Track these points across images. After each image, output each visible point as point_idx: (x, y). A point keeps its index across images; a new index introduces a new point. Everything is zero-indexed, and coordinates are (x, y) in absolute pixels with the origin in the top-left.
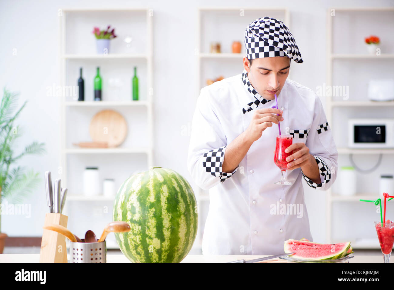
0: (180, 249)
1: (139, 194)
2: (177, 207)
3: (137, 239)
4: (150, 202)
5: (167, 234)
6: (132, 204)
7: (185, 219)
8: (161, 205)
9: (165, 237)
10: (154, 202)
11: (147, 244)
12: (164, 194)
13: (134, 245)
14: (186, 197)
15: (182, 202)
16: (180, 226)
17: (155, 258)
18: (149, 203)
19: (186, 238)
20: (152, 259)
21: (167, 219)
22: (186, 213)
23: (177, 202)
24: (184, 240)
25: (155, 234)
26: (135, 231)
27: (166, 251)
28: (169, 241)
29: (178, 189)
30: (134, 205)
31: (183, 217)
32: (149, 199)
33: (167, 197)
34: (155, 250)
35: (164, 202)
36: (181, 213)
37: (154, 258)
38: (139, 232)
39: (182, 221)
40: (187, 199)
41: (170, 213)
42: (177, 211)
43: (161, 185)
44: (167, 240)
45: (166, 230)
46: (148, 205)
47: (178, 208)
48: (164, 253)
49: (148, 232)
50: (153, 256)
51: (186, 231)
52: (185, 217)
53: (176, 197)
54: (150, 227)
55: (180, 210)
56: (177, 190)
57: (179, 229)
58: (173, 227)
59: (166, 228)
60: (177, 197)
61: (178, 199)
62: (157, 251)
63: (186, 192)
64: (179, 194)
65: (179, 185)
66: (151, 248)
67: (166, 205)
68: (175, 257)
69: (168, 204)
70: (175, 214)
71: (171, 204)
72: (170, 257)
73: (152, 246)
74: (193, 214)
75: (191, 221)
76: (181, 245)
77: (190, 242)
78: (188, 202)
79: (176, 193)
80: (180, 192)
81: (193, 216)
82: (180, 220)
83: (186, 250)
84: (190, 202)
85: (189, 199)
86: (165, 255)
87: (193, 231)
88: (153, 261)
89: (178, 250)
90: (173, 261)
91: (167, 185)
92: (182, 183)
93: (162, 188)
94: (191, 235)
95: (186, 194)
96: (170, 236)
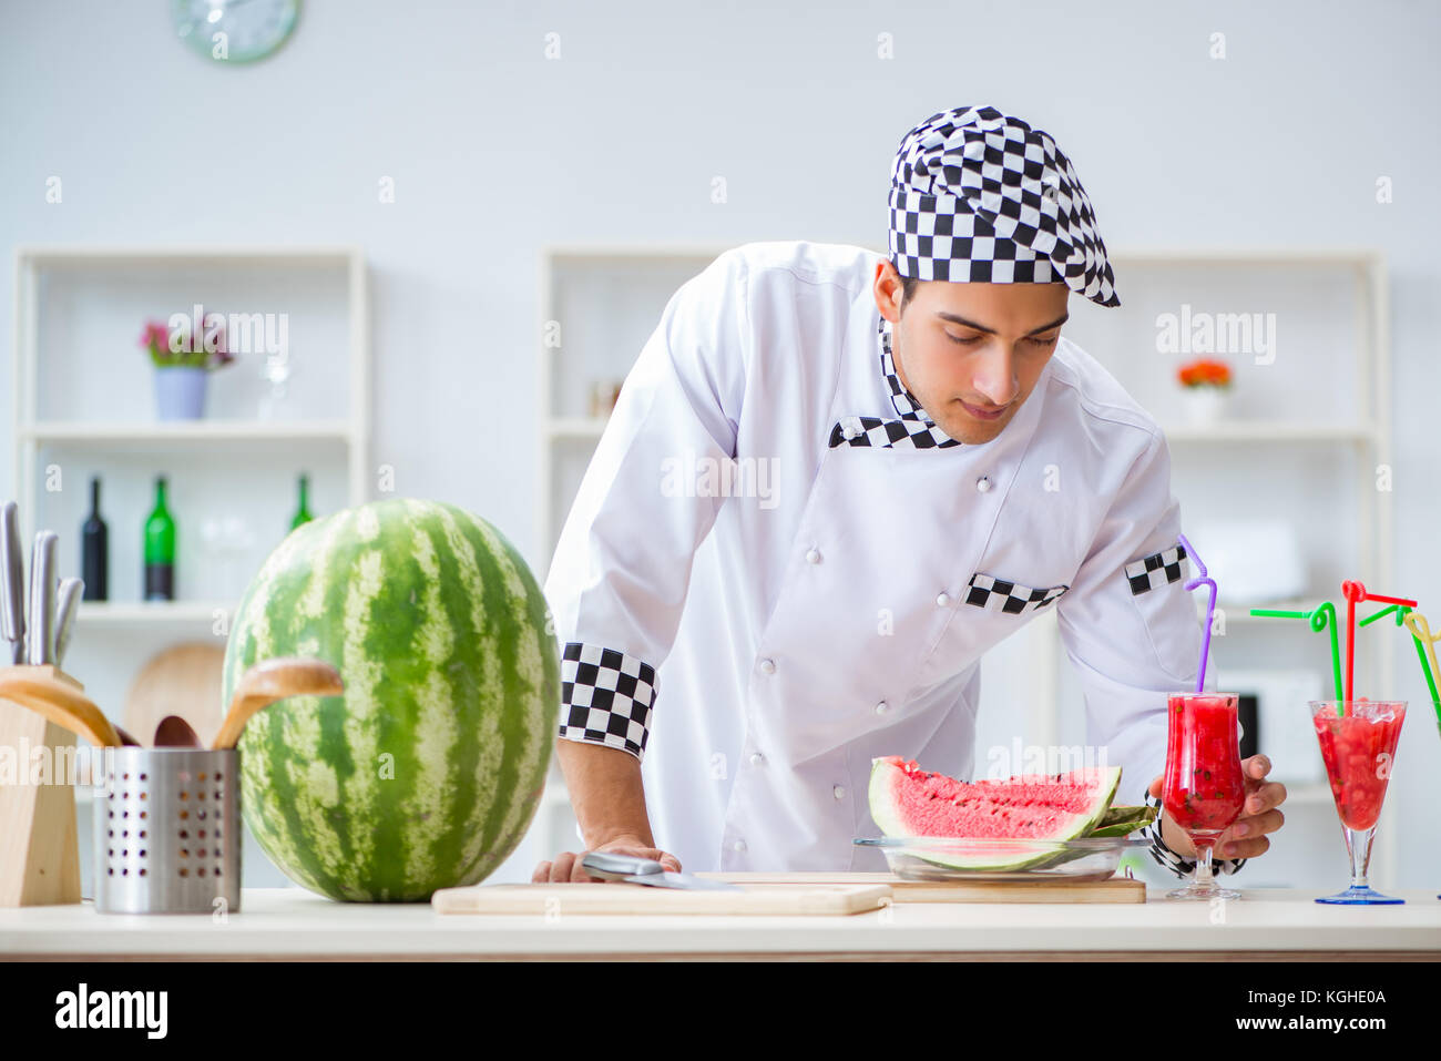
0: (428, 813)
1: (276, 588)
2: (413, 638)
3: (258, 768)
4: (305, 616)
5: (361, 743)
6: (249, 629)
7: (449, 690)
8: (342, 626)
9: (355, 756)
10: (320, 617)
11: (289, 784)
12: (363, 585)
13: (253, 793)
14: (469, 605)
15: (440, 620)
16: (420, 714)
17: (329, 847)
19: (457, 768)
20: (316, 850)
22: (453, 668)
23: (418, 618)
24: (444, 778)
25: (315, 743)
26: (253, 733)
27: (364, 818)
28: (372, 774)
29: (431, 570)
30: (256, 632)
31: (435, 681)
32: (303, 606)
33: (372, 598)
34: (320, 810)
35: (359, 615)
36: (430, 663)
37: (324, 849)
38: (263, 739)
39: (433, 695)
40: (468, 614)
41: (376, 661)
42: (409, 653)
43: (360, 550)
44: (364, 768)
45: (359, 727)
46: (298, 630)
47: (417, 642)
48: (360, 827)
49: (291, 735)
50: (319, 837)
51: (455, 740)
52: (448, 680)
53: (413, 598)
54: (298, 714)
55: (423, 652)
56: (423, 574)
57: (418, 728)
58: (387, 717)
59: (359, 721)
60: (419, 600)
61: (421, 607)
62: (326, 814)
63: (472, 584)
64: (432, 588)
65: (444, 558)
66: (307, 801)
67: (364, 629)
68: (413, 848)
69: (374, 625)
70: (400, 664)
71: (384, 624)
72: (389, 843)
73: (307, 796)
74: (497, 677)
75: (483, 703)
76: (430, 796)
77: (484, 789)
78: (472, 625)
79: (420, 583)
80: (436, 584)
81: (500, 686)
82: (420, 691)
83: (466, 824)
84: (484, 625)
85: (485, 616)
86: (362, 835)
87: (501, 747)
88: (324, 859)
89: (419, 818)
90: (409, 863)
91: (387, 550)
92: (466, 550)
93: (363, 561)
94: (485, 759)
95: (469, 592)
96: (374, 753)
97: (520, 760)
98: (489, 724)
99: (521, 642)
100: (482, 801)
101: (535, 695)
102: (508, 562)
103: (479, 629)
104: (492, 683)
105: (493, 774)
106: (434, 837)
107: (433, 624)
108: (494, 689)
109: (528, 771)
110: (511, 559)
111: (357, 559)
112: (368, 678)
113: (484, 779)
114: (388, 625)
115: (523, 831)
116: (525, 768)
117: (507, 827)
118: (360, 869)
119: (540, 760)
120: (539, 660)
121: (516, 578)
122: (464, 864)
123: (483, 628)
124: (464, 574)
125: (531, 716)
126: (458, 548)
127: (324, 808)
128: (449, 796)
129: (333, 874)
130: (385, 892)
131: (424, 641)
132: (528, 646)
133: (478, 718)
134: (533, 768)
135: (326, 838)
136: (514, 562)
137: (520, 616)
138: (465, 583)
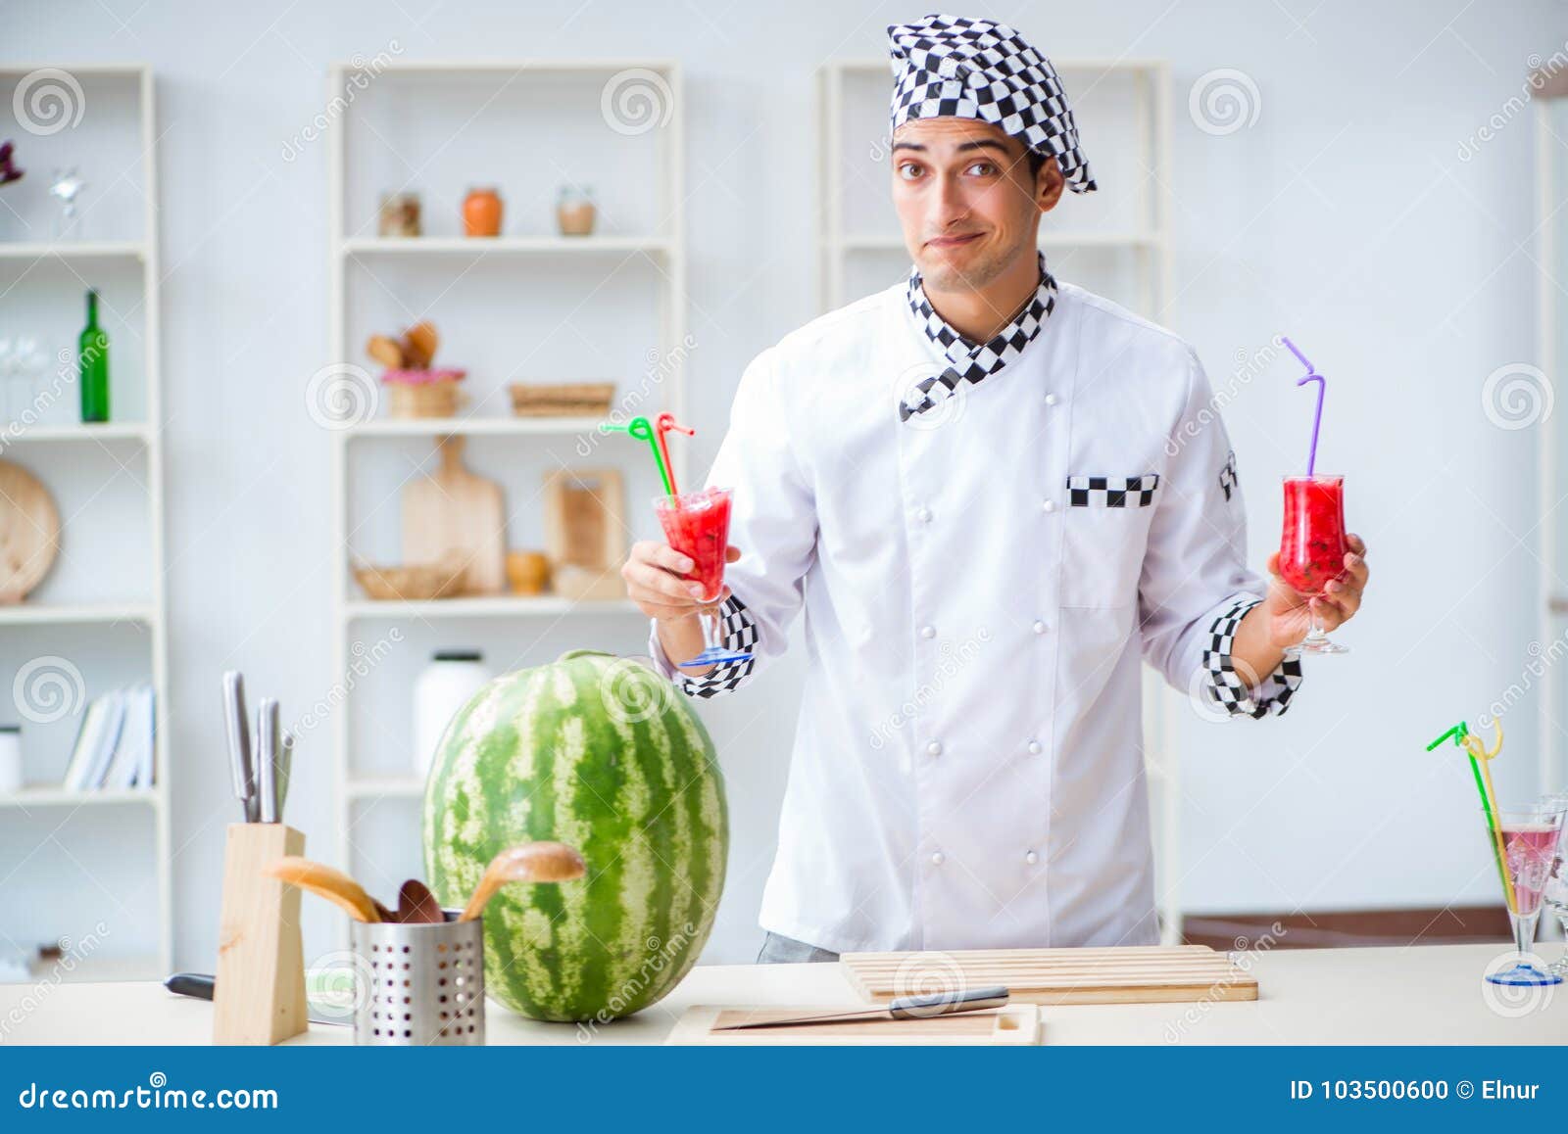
0: (630, 951)
1: (483, 749)
2: (616, 797)
4: (515, 778)
5: (573, 895)
6: (459, 785)
7: (647, 843)
8: (552, 789)
9: (567, 906)
10: (530, 779)
11: (504, 929)
12: (568, 749)
14: (660, 763)
15: (638, 779)
16: (624, 866)
17: (540, 982)
18: (512, 784)
19: (655, 911)
20: (527, 984)
21: (574, 839)
22: (651, 822)
23: (619, 780)
24: (644, 921)
25: (530, 893)
26: (467, 880)
27: (574, 958)
28: (582, 921)
29: (627, 734)
30: (466, 789)
31: (637, 836)
32: (514, 768)
33: (577, 761)
34: (534, 951)
35: (567, 778)
36: (631, 820)
37: (536, 983)
39: (635, 849)
40: (660, 771)
41: (584, 820)
42: (611, 813)
43: (561, 716)
44: (576, 915)
46: (509, 790)
47: (621, 803)
48: (570, 965)
49: (507, 886)
50: (531, 974)
51: (653, 888)
52: (647, 833)
53: (613, 763)
55: (625, 810)
56: (620, 737)
57: (622, 879)
58: (596, 870)
60: (619, 763)
61: (621, 769)
62: (540, 955)
63: (661, 744)
64: (628, 750)
66: (522, 943)
67: (572, 791)
68: (615, 982)
69: (580, 787)
70: (606, 822)
71: (589, 786)
72: (595, 979)
73: (522, 938)
74: (686, 826)
75: (676, 851)
76: (632, 936)
77: (676, 926)
78: (664, 782)
79: (618, 747)
80: (632, 745)
81: (689, 833)
82: (624, 847)
84: (673, 780)
85: (674, 771)
86: (572, 974)
87: (690, 887)
88: (534, 992)
89: (622, 956)
90: (611, 992)
91: (586, 716)
93: (566, 727)
94: (678, 900)
95: (659, 751)
96: (584, 902)
97: (703, 896)
98: (680, 871)
99: (703, 792)
101: (713, 837)
103: (670, 785)
105: (684, 912)
106: (634, 971)
107: (632, 785)
108: (684, 838)
110: (689, 714)
111: (559, 724)
112: (578, 836)
113: (676, 916)
114: (593, 786)
118: (566, 999)
120: (717, 804)
121: (696, 731)
122: (654, 989)
123: (673, 783)
124: (654, 735)
125: (712, 856)
127: (538, 950)
128: (648, 935)
129: (541, 1003)
131: (625, 800)
132: (708, 794)
133: (672, 864)
135: (538, 977)
136: (692, 718)
137: (701, 768)
138: (655, 743)
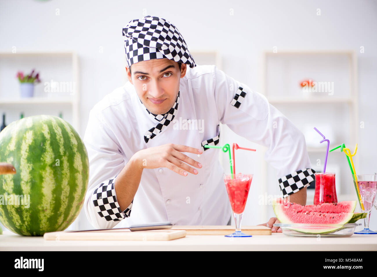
0: (46, 209)
2: (41, 156)
4: (10, 150)
5: (26, 188)
7: (53, 172)
8: (20, 153)
9: (24, 192)
10: (14, 150)
12: (27, 140)
14: (59, 147)
15: (50, 151)
16: (43, 179)
19: (55, 195)
20: (13, 221)
21: (26, 171)
22: (54, 166)
23: (43, 151)
24: (51, 199)
25: (12, 188)
27: (27, 211)
29: (48, 136)
31: (48, 169)
32: (9, 147)
33: (29, 145)
34: (14, 209)
35: (25, 150)
36: (47, 164)
37: (15, 220)
39: (48, 174)
40: (59, 149)
41: (30, 164)
42: (40, 161)
43: (27, 130)
45: (25, 184)
46: (7, 154)
47: (43, 158)
48: (26, 214)
49: (5, 186)
50: (14, 217)
51: (54, 187)
52: (52, 169)
53: (42, 145)
54: (7, 179)
55: (45, 161)
56: (45, 137)
57: (43, 184)
58: (34, 180)
59: (25, 182)
60: (44, 145)
61: (44, 147)
62: (16, 210)
63: (60, 140)
64: (48, 142)
65: (52, 133)
66: (10, 206)
67: (27, 154)
68: (42, 220)
69: (30, 153)
70: (38, 164)
71: (33, 152)
72: (35, 218)
74: (67, 168)
75: (63, 176)
76: (47, 204)
77: (64, 202)
78: (60, 153)
79: (44, 140)
80: (49, 140)
81: (69, 171)
82: (43, 173)
83: (58, 212)
84: (63, 152)
85: (64, 150)
86: (27, 216)
87: (69, 189)
89: (44, 211)
90: (41, 224)
91: (34, 131)
92: (59, 130)
93: (27, 134)
94: (64, 193)
95: (59, 143)
96: (30, 191)
97: (75, 193)
98: (65, 182)
99: (75, 158)
100: (63, 206)
101: (80, 174)
102: (72, 133)
103: (62, 154)
104: (66, 170)
105: (66, 197)
106: (48, 217)
107: (48, 153)
108: (66, 172)
109: (77, 196)
111: (25, 133)
113: (64, 199)
114: (34, 153)
115: (77, 214)
116: (77, 195)
117: (71, 213)
118: (26, 226)
119: (82, 193)
120: (81, 163)
121: (74, 139)
122: (58, 224)
123: (63, 154)
124: (58, 137)
125: (78, 180)
126: (56, 129)
128: (53, 204)
129: (18, 228)
130: (34, 233)
131: (45, 157)
132: (77, 159)
133: (62, 180)
134: (79, 195)
135: (16, 217)
137: (75, 150)
138: (58, 140)
